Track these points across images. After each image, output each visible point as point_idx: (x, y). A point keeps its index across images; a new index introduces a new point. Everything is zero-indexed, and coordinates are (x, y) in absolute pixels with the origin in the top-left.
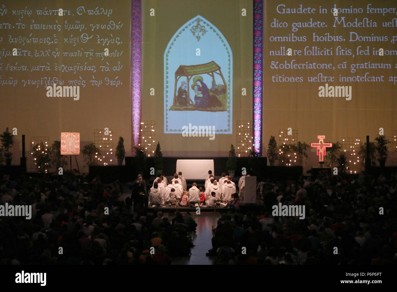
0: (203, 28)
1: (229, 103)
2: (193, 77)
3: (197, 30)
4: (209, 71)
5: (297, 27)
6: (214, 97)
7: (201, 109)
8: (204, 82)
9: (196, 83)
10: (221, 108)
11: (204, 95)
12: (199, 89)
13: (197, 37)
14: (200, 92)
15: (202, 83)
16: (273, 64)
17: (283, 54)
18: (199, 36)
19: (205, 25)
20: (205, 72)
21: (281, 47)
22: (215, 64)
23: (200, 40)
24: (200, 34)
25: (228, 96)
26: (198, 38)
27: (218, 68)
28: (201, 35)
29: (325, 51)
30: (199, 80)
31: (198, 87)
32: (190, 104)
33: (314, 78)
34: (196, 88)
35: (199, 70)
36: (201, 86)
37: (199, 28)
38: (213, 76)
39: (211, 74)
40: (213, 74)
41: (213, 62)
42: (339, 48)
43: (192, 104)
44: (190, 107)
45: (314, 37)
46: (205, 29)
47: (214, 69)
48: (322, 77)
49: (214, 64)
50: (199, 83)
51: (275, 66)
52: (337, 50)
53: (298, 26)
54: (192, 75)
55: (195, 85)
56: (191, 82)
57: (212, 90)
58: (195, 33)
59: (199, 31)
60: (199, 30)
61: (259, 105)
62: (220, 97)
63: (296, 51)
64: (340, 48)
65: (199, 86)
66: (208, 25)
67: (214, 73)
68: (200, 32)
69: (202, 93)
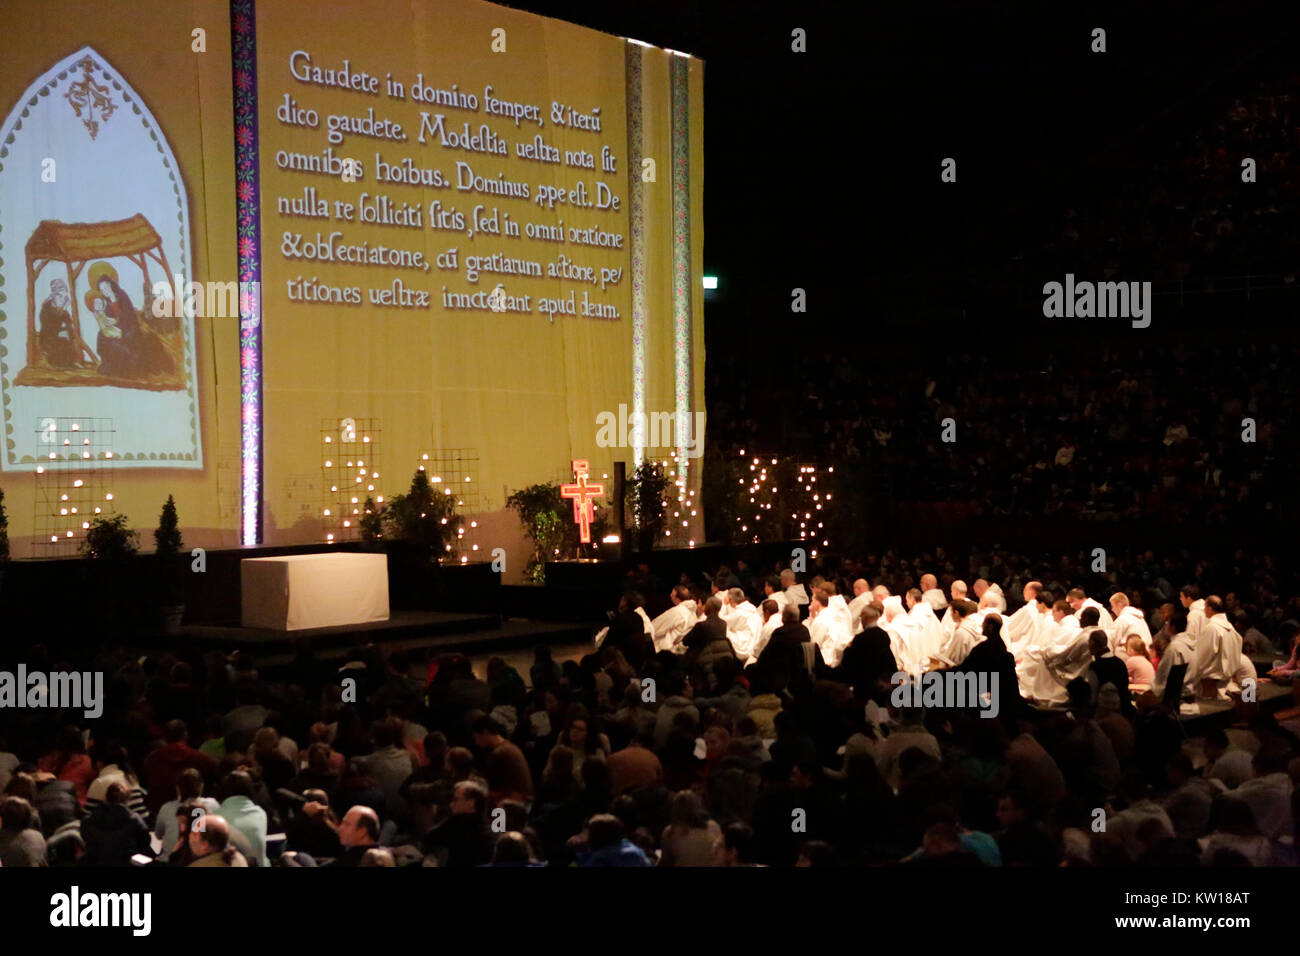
0: (103, 93)
1: (189, 363)
2: (89, 264)
3: (85, 98)
4: (131, 248)
5: (339, 130)
6: (153, 338)
7: (118, 379)
8: (122, 286)
9: (98, 289)
10: (171, 381)
11: (123, 333)
12: (110, 311)
13: (87, 124)
14: (113, 321)
15: (115, 288)
16: (288, 242)
17: (310, 211)
18: (94, 120)
19: (109, 84)
20: (119, 250)
21: (306, 189)
22: (147, 224)
23: (99, 134)
24: (98, 113)
25: (186, 338)
26: (92, 127)
27: (154, 240)
28: (100, 116)
29: (405, 212)
30: (105, 278)
31: (105, 302)
32: (83, 363)
33: (384, 292)
34: (99, 304)
35: (103, 243)
36: (113, 299)
37: (90, 93)
38: (143, 265)
39: (137, 257)
40: (142, 258)
41: (140, 216)
42: (436, 206)
43: (93, 364)
44: (85, 374)
45: (378, 166)
46: (111, 99)
47: (143, 244)
48: (401, 290)
49: (142, 226)
50: (105, 287)
51: (293, 246)
52: (432, 212)
53: (343, 128)
54: (84, 260)
55: (94, 297)
56: (83, 285)
57: (147, 317)
58: (82, 109)
59: (92, 104)
60: (93, 100)
61: (251, 373)
62: (167, 340)
63: (342, 204)
64: (439, 207)
65: (108, 299)
66: (117, 87)
67: (146, 256)
68: (95, 105)
69: (117, 325)
